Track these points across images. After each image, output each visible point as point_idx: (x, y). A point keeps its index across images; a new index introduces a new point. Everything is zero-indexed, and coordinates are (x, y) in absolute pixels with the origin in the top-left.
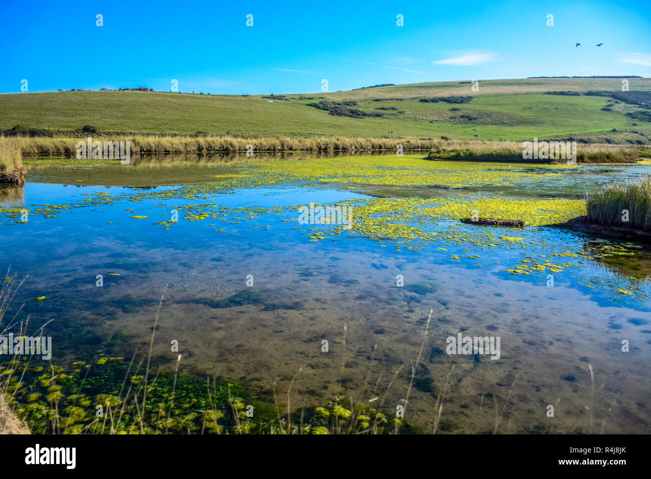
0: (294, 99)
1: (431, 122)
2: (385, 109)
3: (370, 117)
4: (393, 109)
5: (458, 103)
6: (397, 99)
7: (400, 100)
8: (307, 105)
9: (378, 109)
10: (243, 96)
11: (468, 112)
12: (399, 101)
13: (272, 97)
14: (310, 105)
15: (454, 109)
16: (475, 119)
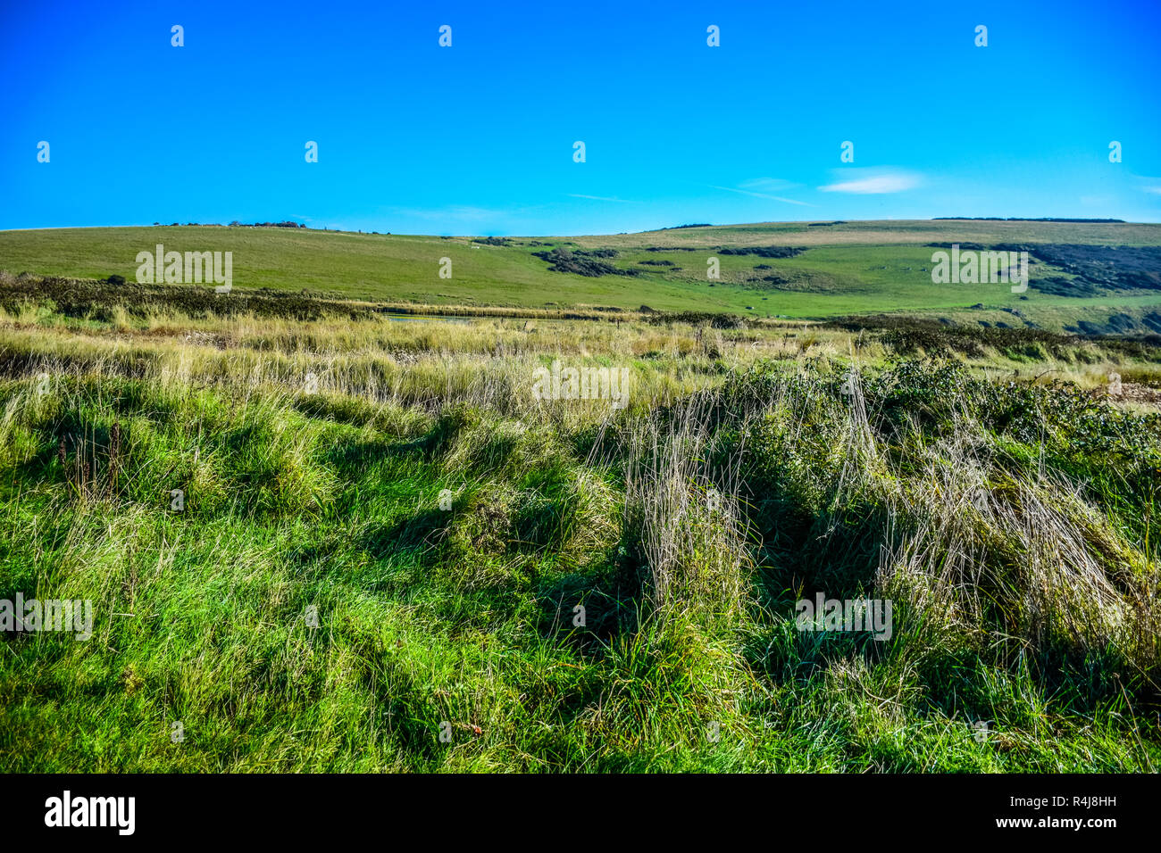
0: (522, 244)
1: (712, 286)
2: (653, 264)
3: (617, 276)
4: (667, 263)
5: (776, 257)
6: (685, 249)
7: (690, 250)
8: (533, 254)
9: (642, 263)
10: (442, 238)
11: (781, 271)
12: (687, 252)
13: (490, 241)
14: (537, 255)
15: (762, 267)
16: (784, 282)
